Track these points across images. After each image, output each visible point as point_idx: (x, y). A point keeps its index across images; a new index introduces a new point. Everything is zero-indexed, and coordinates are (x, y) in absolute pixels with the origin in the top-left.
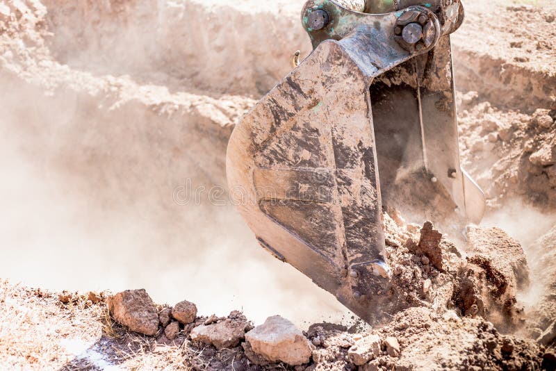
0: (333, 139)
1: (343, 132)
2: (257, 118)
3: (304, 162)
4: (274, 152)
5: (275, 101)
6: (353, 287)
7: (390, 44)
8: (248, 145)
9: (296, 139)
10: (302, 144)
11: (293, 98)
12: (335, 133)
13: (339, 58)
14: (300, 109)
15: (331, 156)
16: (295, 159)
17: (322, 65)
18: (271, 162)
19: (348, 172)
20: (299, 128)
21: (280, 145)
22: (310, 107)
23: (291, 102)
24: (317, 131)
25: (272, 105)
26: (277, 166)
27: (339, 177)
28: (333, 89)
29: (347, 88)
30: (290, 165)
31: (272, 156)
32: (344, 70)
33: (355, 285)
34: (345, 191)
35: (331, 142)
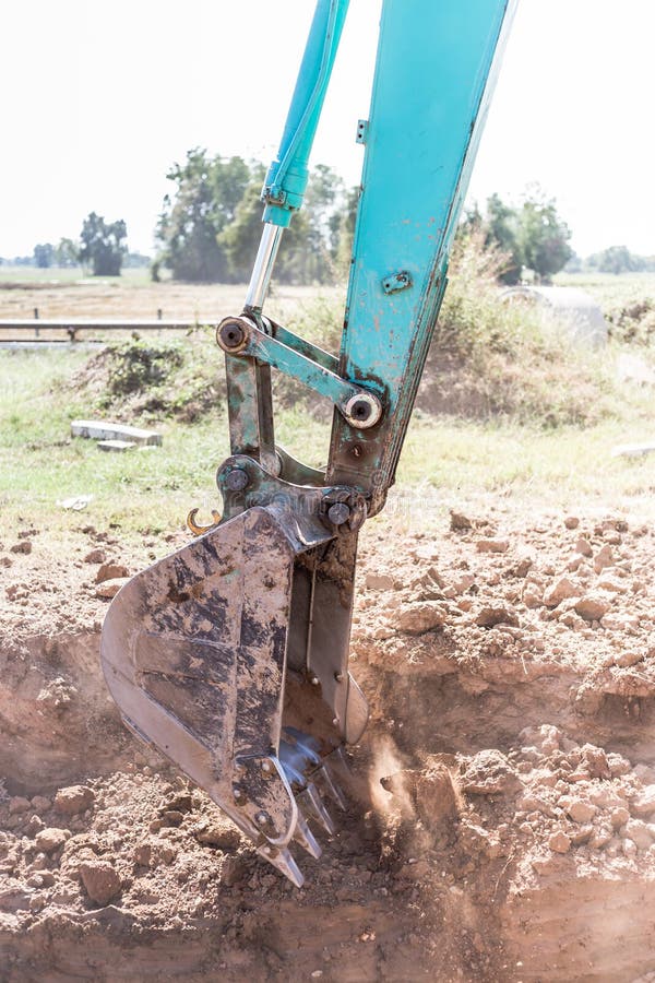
0: (243, 612)
1: (256, 606)
2: (156, 577)
3: (202, 634)
4: (167, 618)
5: (182, 561)
6: (234, 783)
7: (312, 520)
8: (138, 606)
9: (199, 606)
10: (203, 613)
11: (205, 560)
12: (247, 606)
13: (268, 528)
14: (211, 574)
15: (235, 630)
16: (192, 628)
17: (247, 532)
18: (162, 628)
19: (254, 651)
20: (205, 596)
21: (178, 611)
22: (223, 574)
23: (201, 565)
24: (225, 601)
25: (178, 565)
26: (167, 635)
27: (242, 655)
28: (254, 558)
29: (272, 560)
30: (184, 634)
31: (165, 622)
32: (270, 542)
33: (236, 780)
34: (246, 671)
35: (240, 615)
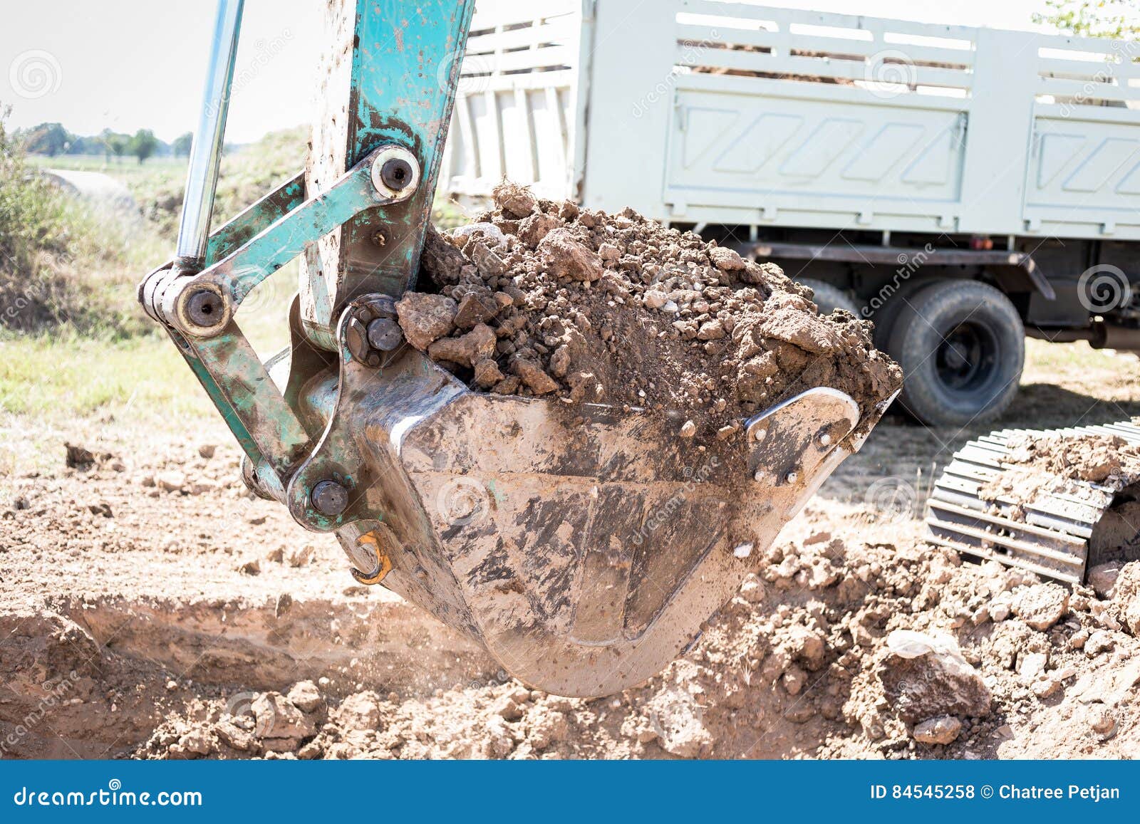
0: (551, 472)
1: (543, 451)
2: (494, 614)
3: (575, 538)
4: (551, 593)
5: (473, 572)
6: (777, 484)
8: (533, 641)
9: (538, 544)
10: (547, 536)
11: (472, 536)
12: (542, 467)
13: (432, 435)
14: (494, 525)
15: (570, 485)
16: (567, 554)
17: (436, 468)
18: (565, 601)
19: (605, 456)
20: (523, 535)
21: (542, 578)
22: (494, 506)
23: (479, 541)
24: (532, 502)
25: (479, 578)
26: (575, 593)
27: (609, 474)
28: (475, 455)
29: (479, 427)
30: (575, 566)
31: (557, 598)
32: (452, 429)
33: (774, 479)
34: (631, 467)
35: (555, 478)
